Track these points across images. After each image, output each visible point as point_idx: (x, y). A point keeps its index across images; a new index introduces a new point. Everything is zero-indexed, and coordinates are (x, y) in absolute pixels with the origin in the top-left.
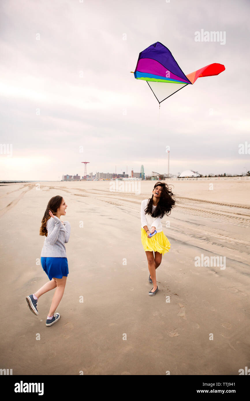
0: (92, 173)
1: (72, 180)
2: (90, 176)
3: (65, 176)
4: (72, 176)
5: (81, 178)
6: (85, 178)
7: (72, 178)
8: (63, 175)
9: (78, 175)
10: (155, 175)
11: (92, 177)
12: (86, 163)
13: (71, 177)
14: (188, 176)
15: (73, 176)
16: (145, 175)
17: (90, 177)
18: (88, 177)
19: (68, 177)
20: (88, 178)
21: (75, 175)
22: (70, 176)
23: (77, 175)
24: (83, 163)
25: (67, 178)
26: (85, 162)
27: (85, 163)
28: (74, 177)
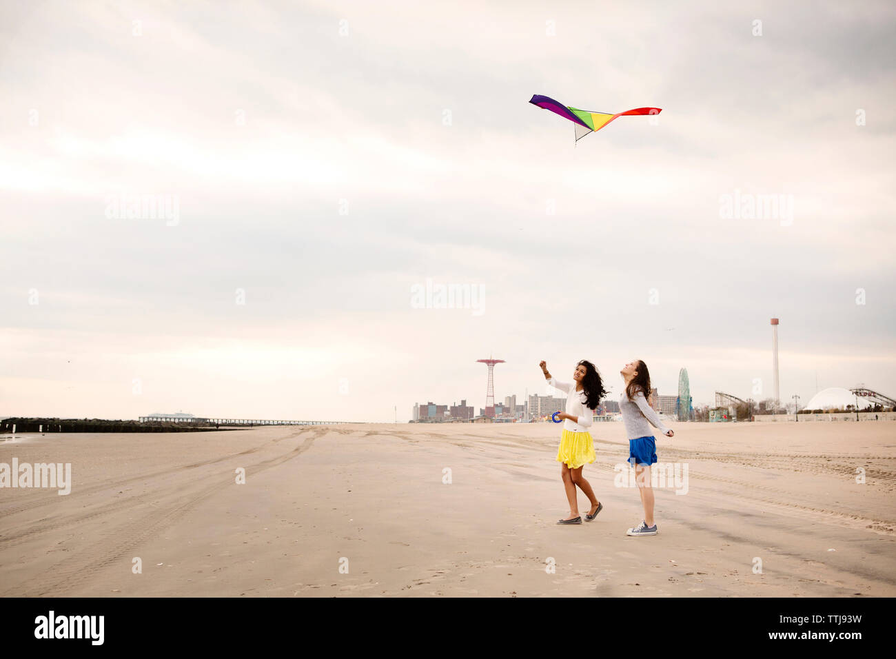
0: (514, 397)
1: (446, 419)
2: (508, 406)
3: (421, 406)
4: (446, 406)
5: (477, 413)
6: (489, 414)
7: (448, 413)
8: (417, 404)
9: (468, 405)
10: (727, 403)
11: (513, 411)
12: (491, 362)
13: (442, 408)
14: (835, 408)
15: (449, 408)
16: (694, 405)
17: (506, 410)
18: (500, 409)
19: (432, 411)
20: (499, 414)
21: (457, 405)
22: (438, 407)
23: (464, 402)
24: (485, 364)
25: (428, 413)
26: (489, 359)
27: (488, 362)
28: (454, 409)
